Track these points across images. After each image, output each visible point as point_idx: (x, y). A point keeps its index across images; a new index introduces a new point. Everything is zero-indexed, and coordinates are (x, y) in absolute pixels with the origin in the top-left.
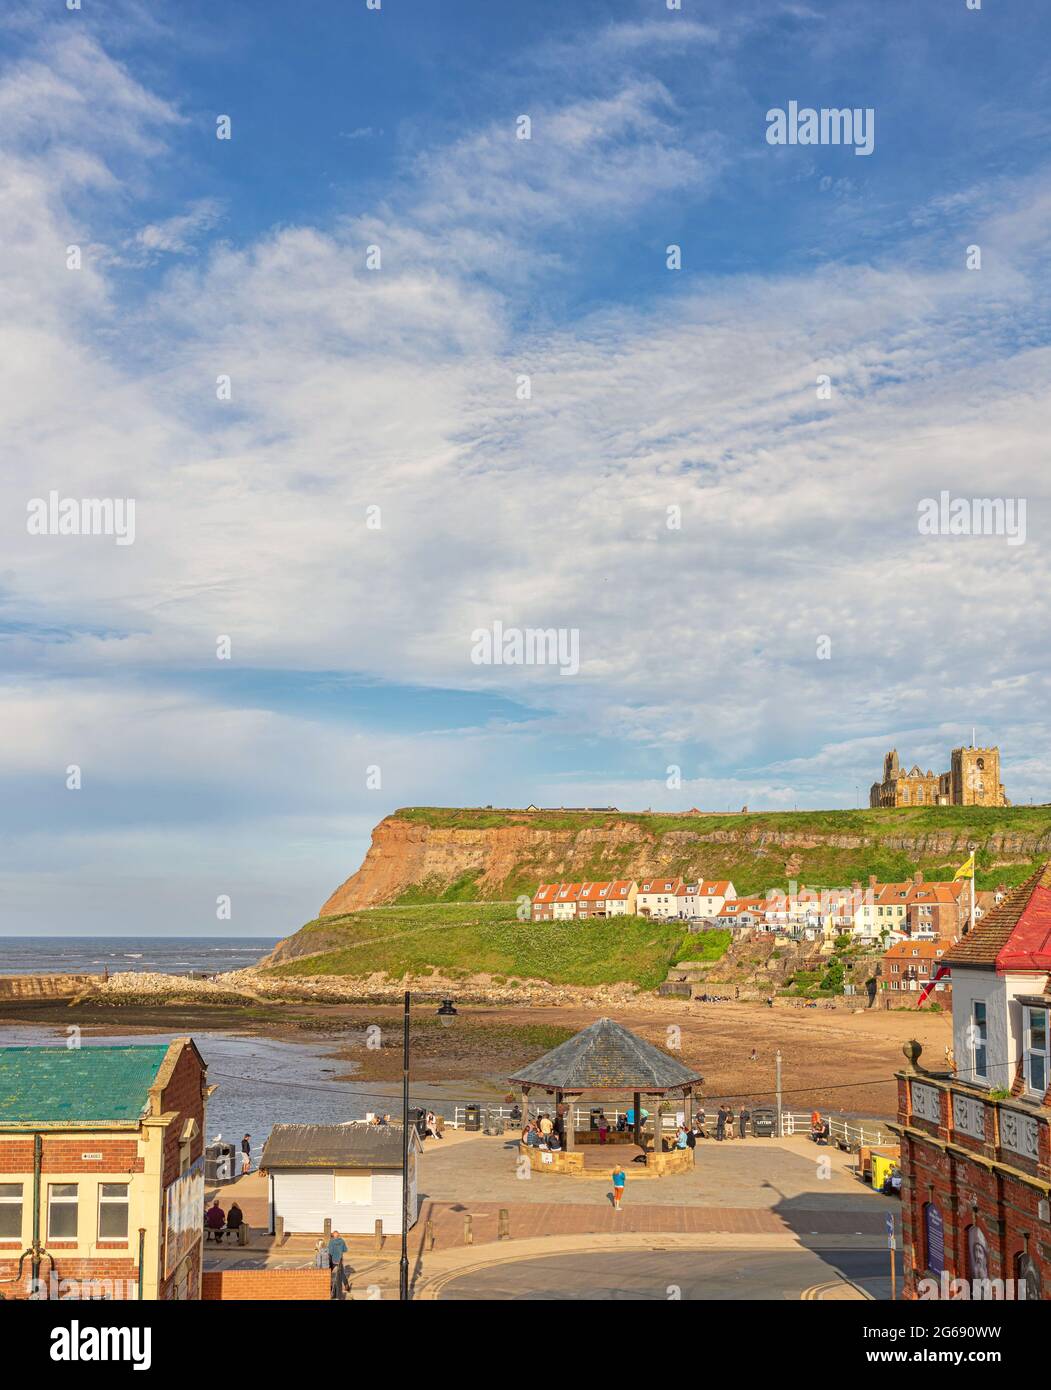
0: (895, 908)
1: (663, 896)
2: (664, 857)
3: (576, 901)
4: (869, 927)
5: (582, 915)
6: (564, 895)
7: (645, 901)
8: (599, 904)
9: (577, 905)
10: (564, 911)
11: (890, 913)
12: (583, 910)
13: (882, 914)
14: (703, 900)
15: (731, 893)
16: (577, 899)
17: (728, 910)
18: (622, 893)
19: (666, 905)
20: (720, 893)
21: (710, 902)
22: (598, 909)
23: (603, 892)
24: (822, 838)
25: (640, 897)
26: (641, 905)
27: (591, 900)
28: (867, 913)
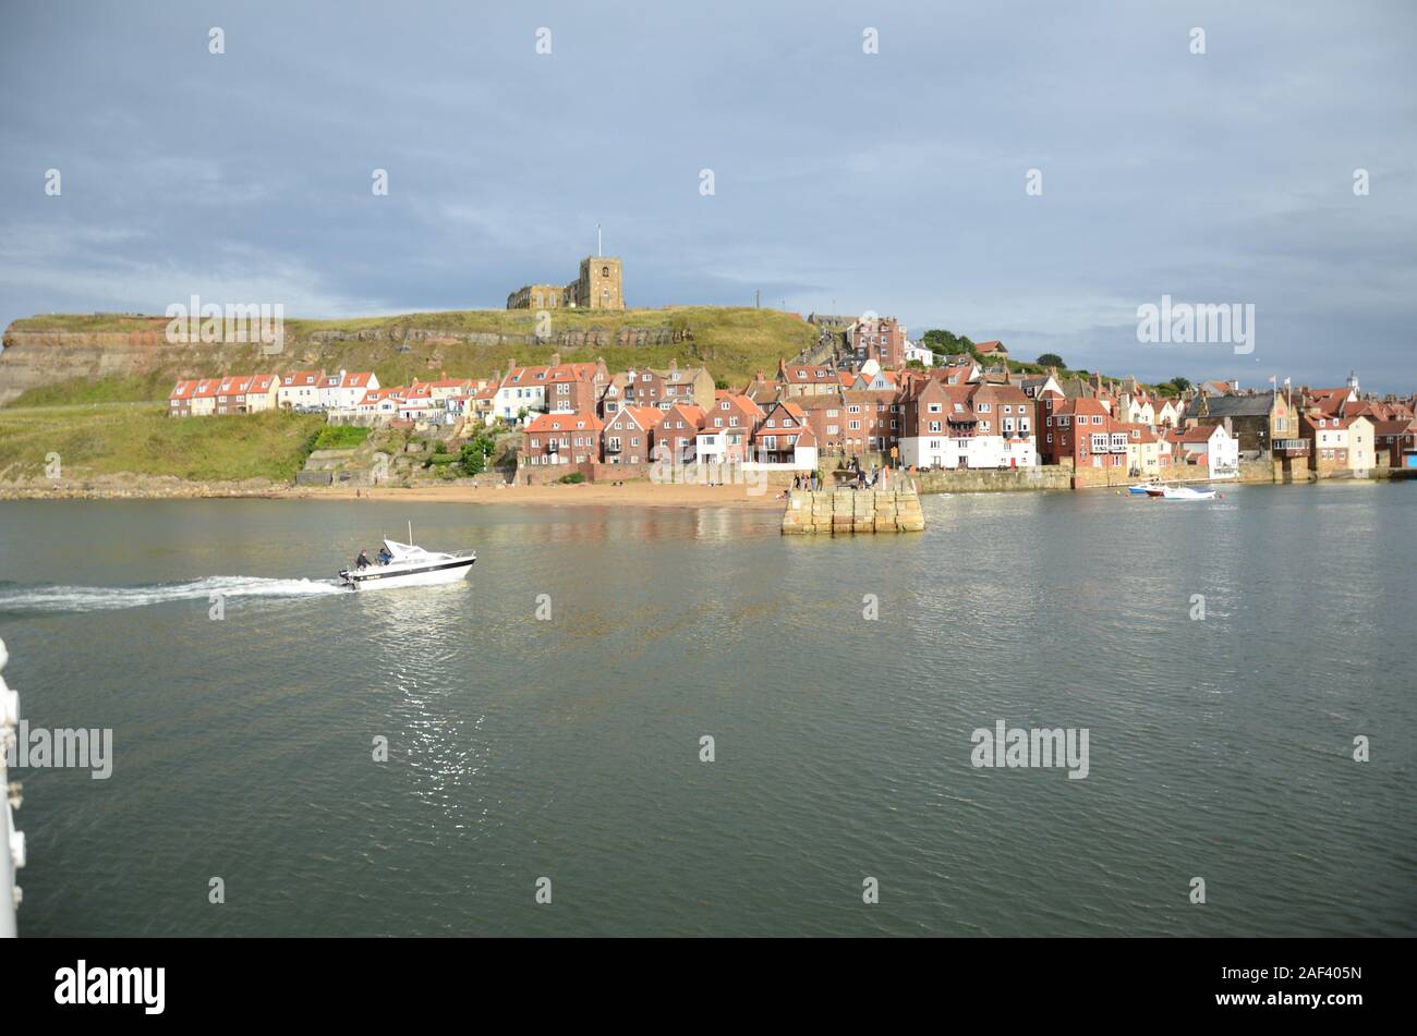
0: (533, 390)
1: (305, 389)
2: (310, 356)
3: (216, 396)
4: (508, 410)
5: (222, 410)
6: (203, 390)
7: (286, 393)
8: (239, 399)
9: (217, 400)
10: (203, 407)
11: (528, 395)
12: (223, 404)
13: (520, 396)
14: (347, 391)
15: (373, 383)
16: (217, 393)
17: (369, 399)
18: (263, 386)
19: (306, 397)
20: (363, 384)
21: (353, 392)
22: (239, 403)
23: (243, 387)
24: (463, 335)
25: (282, 391)
26: (282, 398)
27: (231, 395)
28: (506, 395)
